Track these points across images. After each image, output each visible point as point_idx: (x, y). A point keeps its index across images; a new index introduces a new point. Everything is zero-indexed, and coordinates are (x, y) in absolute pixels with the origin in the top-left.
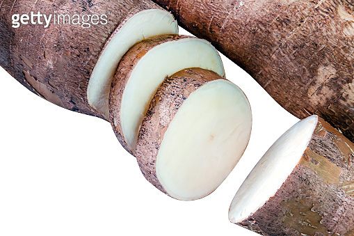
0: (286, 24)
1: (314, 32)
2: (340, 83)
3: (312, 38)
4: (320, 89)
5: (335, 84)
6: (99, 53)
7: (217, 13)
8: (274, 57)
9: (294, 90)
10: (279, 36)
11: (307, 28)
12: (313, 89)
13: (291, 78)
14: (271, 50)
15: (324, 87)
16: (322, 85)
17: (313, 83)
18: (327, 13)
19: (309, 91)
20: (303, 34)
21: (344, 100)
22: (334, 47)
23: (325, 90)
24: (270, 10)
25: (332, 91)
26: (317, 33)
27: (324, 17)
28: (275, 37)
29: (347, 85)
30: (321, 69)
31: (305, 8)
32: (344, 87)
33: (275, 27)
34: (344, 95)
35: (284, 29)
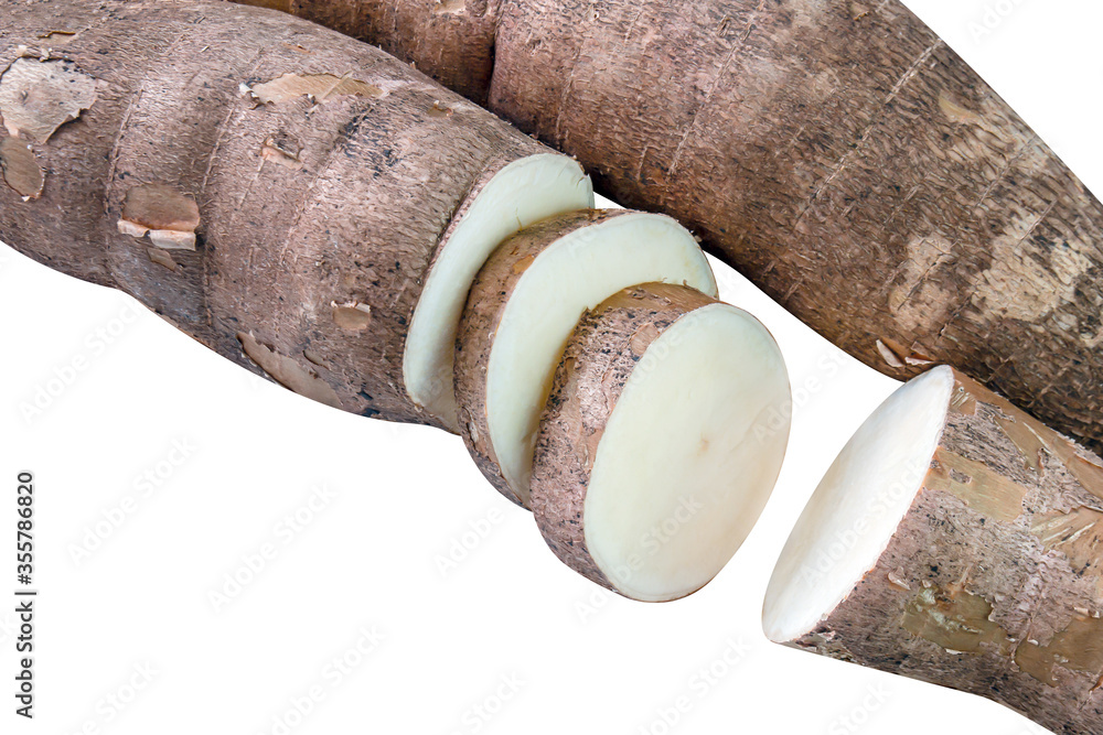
0: (823, 147)
1: (889, 158)
2: (963, 273)
3: (887, 173)
4: (917, 291)
5: (953, 275)
6: (425, 272)
7: (656, 138)
8: (801, 227)
9: (857, 299)
10: (809, 177)
11: (872, 152)
12: (901, 294)
13: (847, 273)
14: (792, 211)
15: (927, 286)
16: (922, 281)
17: (900, 280)
18: (914, 111)
19: (892, 300)
20: (863, 166)
21: (977, 310)
22: (941, 189)
23: (930, 291)
24: (781, 117)
25: (945, 293)
26: (897, 161)
27: (908, 120)
28: (798, 180)
29: (979, 275)
30: (914, 244)
31: (862, 105)
32: (973, 280)
33: (796, 155)
34: (975, 300)
35: (819, 159)
